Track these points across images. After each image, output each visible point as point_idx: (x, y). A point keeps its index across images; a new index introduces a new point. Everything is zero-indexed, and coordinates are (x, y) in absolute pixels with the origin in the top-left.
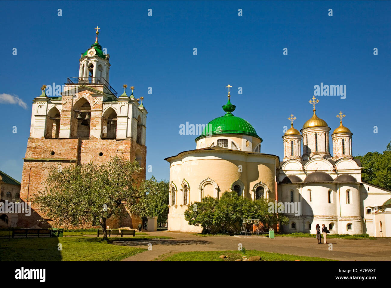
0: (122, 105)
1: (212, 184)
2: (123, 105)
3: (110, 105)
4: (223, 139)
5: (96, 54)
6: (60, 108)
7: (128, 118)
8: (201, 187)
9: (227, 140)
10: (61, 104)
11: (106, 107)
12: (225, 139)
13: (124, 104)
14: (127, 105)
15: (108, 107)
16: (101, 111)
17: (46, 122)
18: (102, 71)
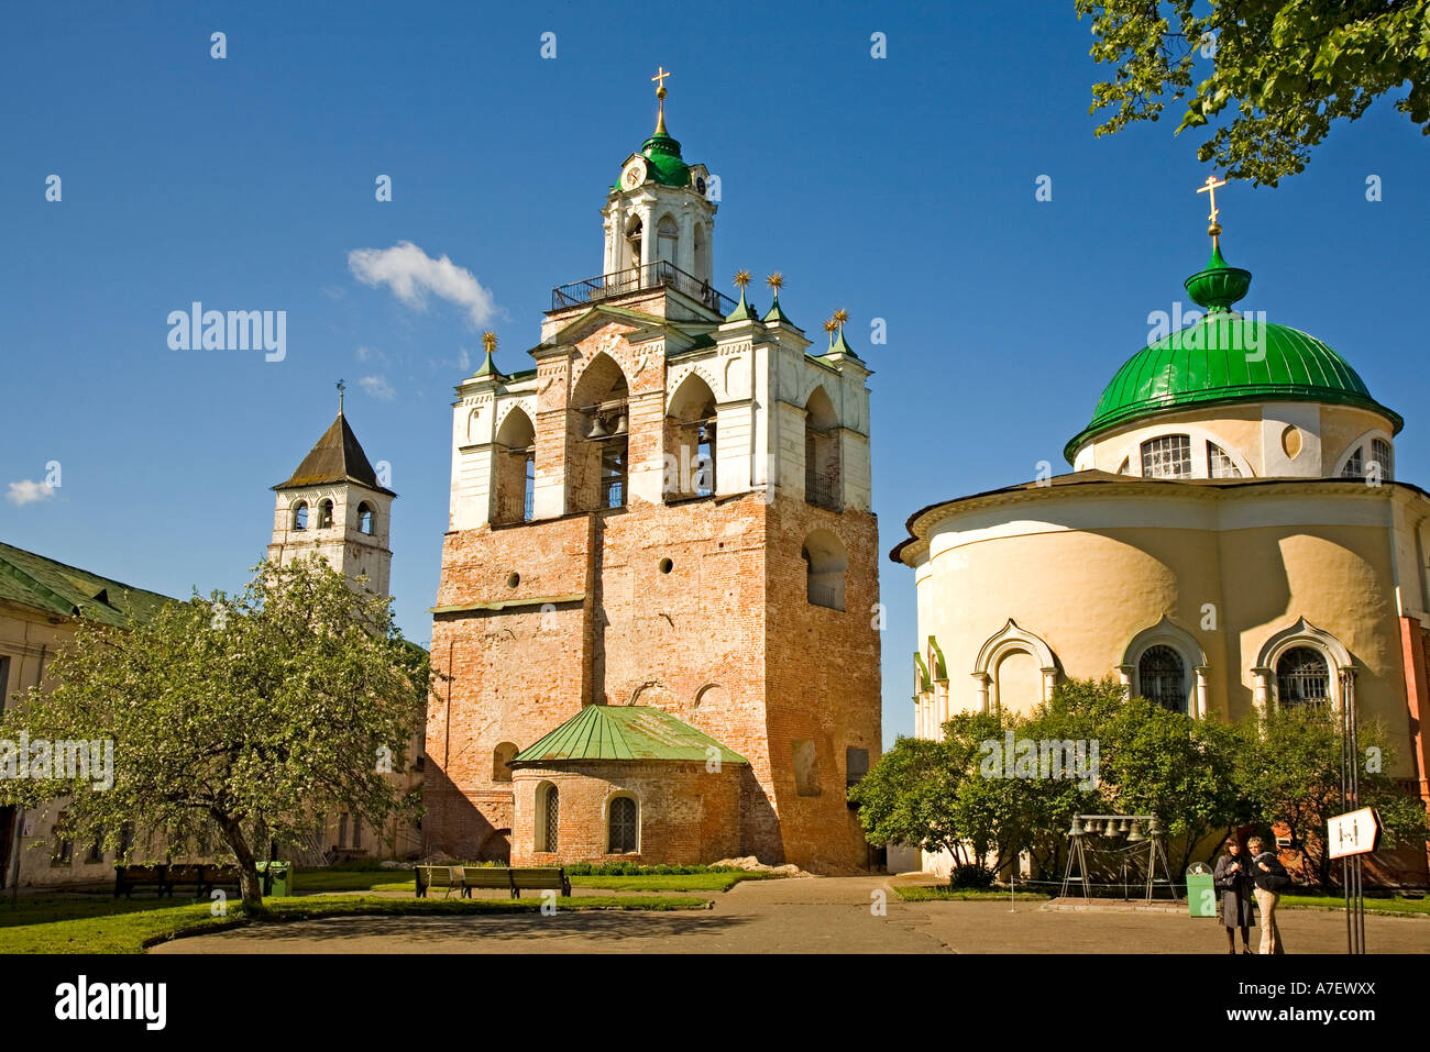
0: (731, 356)
1: (1027, 652)
2: (736, 355)
3: (690, 366)
4: (1165, 438)
5: (649, 177)
6: (531, 406)
7: (756, 406)
8: (982, 669)
9: (1186, 438)
10: (534, 392)
11: (678, 374)
12: (1175, 437)
13: (739, 352)
14: (749, 353)
15: (686, 375)
16: (661, 395)
17: (494, 467)
18: (677, 238)
